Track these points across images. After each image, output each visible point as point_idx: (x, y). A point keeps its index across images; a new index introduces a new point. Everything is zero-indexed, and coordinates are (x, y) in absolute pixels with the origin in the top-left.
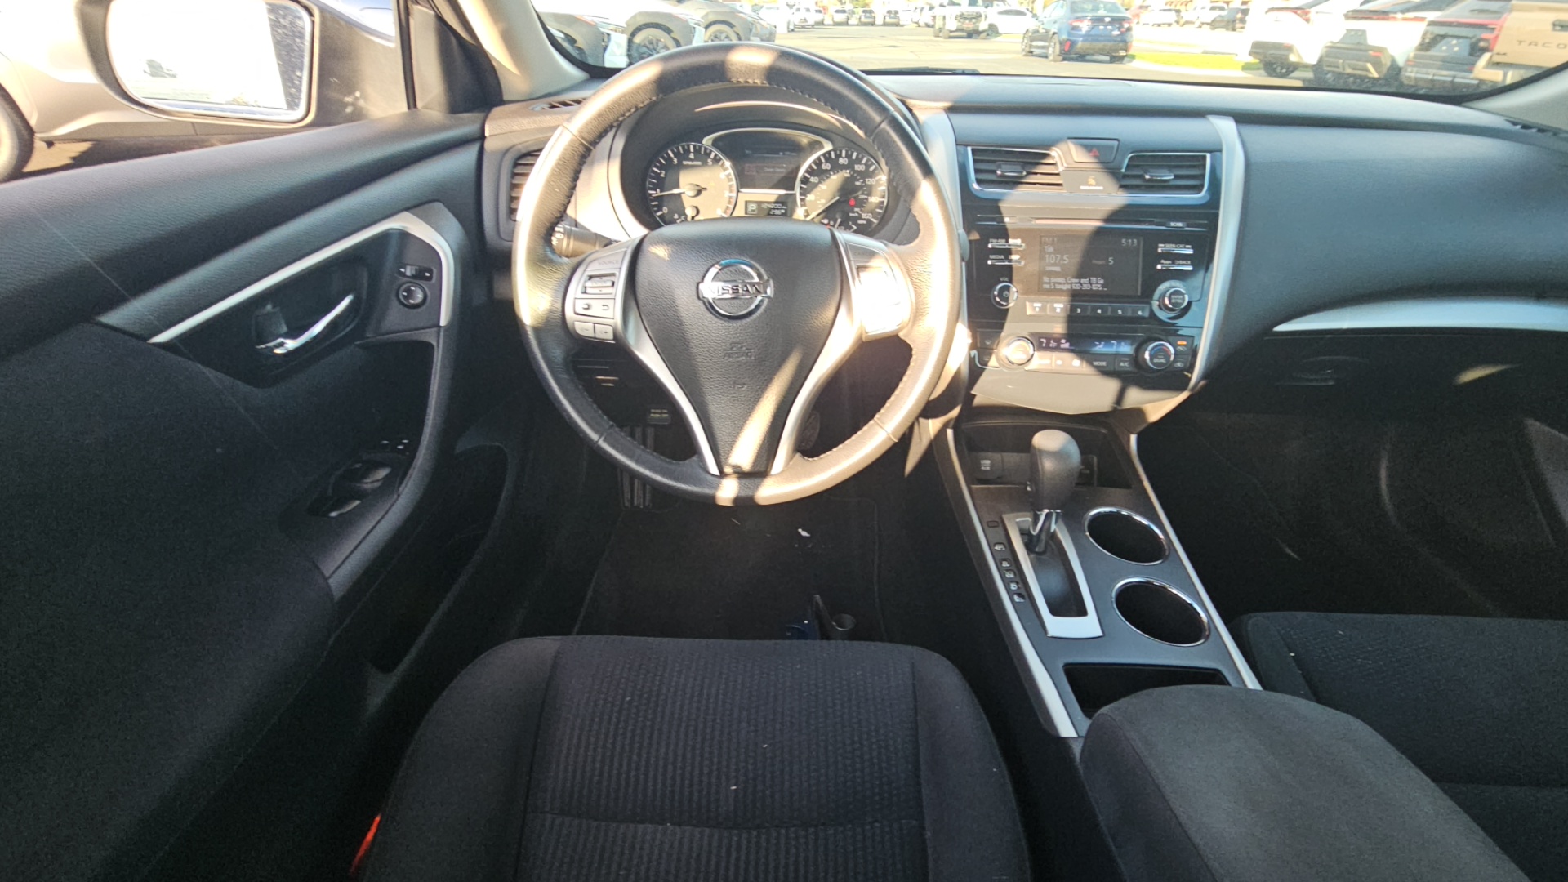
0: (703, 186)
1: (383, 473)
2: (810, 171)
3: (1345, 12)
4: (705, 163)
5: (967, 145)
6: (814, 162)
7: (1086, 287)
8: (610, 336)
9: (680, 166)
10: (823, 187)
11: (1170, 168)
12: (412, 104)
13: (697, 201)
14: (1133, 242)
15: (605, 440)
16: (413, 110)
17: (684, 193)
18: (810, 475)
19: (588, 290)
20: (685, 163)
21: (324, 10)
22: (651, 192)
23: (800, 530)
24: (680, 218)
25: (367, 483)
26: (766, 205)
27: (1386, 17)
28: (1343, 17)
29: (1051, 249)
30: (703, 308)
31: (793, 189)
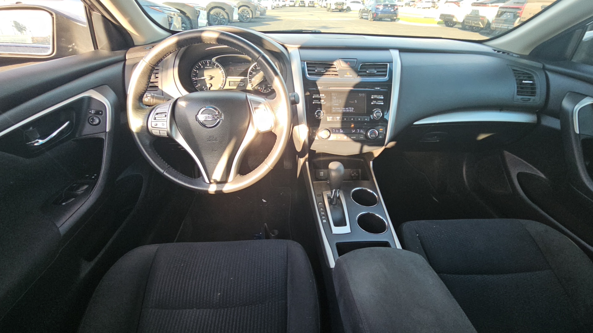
0: (213, 76)
1: (86, 187)
2: (253, 70)
3: (471, 3)
4: (213, 68)
5: (304, 61)
6: (254, 67)
7: (347, 111)
8: (166, 135)
9: (204, 69)
10: (257, 75)
11: (375, 68)
12: (96, 48)
13: (211, 82)
14: (363, 95)
15: (166, 172)
16: (97, 50)
17: (206, 79)
18: (242, 181)
19: (156, 119)
20: (206, 67)
21: (57, 13)
22: (193, 78)
23: (263, 200)
24: (205, 88)
25: (78, 191)
26: (237, 82)
27: (485, 5)
28: (471, 5)
29: (335, 98)
30: (198, 124)
31: (247, 77)
